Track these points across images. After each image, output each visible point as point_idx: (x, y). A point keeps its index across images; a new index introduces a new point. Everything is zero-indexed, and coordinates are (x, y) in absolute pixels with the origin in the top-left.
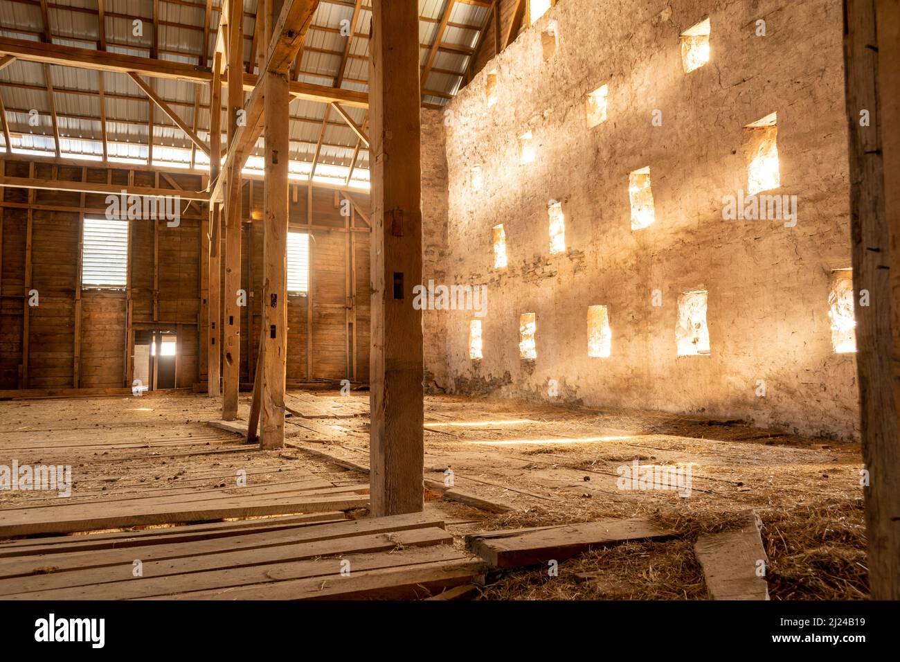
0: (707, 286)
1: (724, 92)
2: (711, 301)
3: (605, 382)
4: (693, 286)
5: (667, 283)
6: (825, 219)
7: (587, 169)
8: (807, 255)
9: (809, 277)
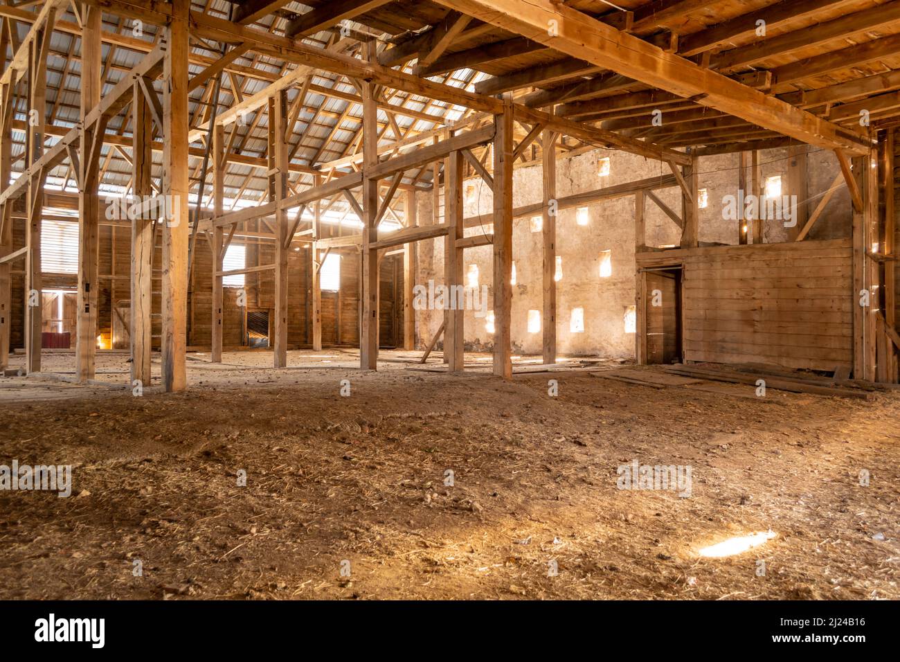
0: (584, 307)
1: (592, 237)
2: (586, 312)
3: (537, 343)
4: (577, 306)
5: (567, 304)
6: (624, 289)
7: (529, 250)
8: (619, 300)
9: (619, 307)
